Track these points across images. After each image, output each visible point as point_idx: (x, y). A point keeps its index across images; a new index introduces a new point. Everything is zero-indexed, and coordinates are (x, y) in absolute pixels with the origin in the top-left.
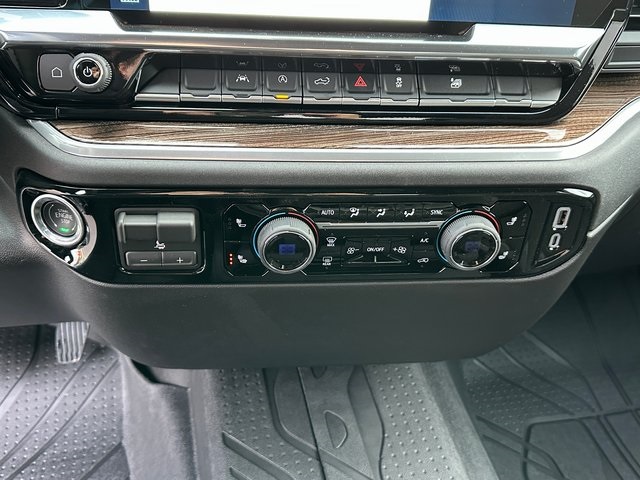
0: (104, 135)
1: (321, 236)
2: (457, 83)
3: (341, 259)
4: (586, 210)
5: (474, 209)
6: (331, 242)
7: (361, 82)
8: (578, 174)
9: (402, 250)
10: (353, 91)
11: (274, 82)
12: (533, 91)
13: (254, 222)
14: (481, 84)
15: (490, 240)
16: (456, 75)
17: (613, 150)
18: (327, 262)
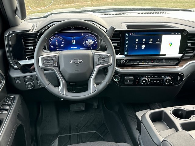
0: (122, 69)
1: (148, 79)
2: (164, 61)
3: (151, 83)
4: (182, 76)
5: (168, 76)
6: (149, 81)
7: (152, 61)
8: (180, 72)
9: (159, 82)
10: (152, 62)
11: (142, 62)
12: (174, 62)
13: (140, 78)
14: (167, 61)
15: (170, 80)
16: (164, 60)
17: (185, 69)
18: (149, 83)
